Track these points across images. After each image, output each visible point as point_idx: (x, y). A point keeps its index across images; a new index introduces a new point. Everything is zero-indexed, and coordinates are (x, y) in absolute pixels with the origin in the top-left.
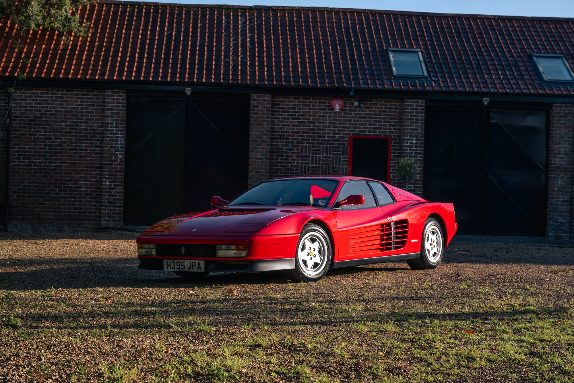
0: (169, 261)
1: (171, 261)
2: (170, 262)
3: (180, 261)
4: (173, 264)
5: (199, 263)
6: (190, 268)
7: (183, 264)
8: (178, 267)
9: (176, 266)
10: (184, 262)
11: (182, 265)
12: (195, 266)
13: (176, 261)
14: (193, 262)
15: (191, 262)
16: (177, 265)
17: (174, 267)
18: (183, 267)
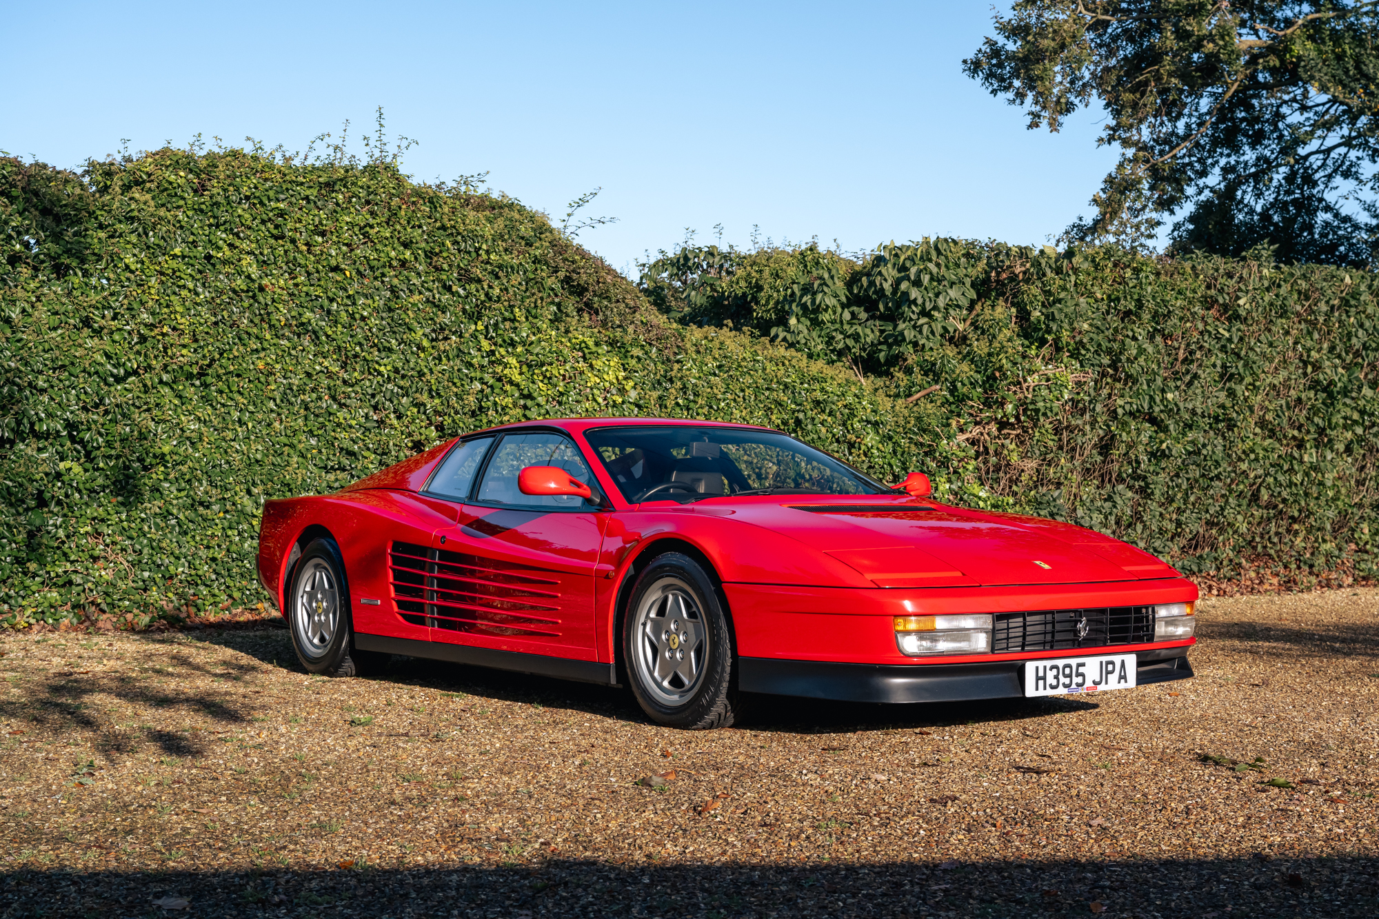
0: (1041, 664)
1: (1049, 663)
2: (1045, 667)
3: (1073, 662)
4: (1055, 671)
5: (1123, 662)
6: (1098, 679)
7: (1081, 670)
8: (1067, 681)
9: (1062, 680)
10: (1083, 665)
11: (1078, 675)
12: (1112, 672)
13: (1060, 663)
14: (1108, 663)
15: (1101, 663)
16: (1065, 676)
17: (1054, 682)
18: (1080, 680)
